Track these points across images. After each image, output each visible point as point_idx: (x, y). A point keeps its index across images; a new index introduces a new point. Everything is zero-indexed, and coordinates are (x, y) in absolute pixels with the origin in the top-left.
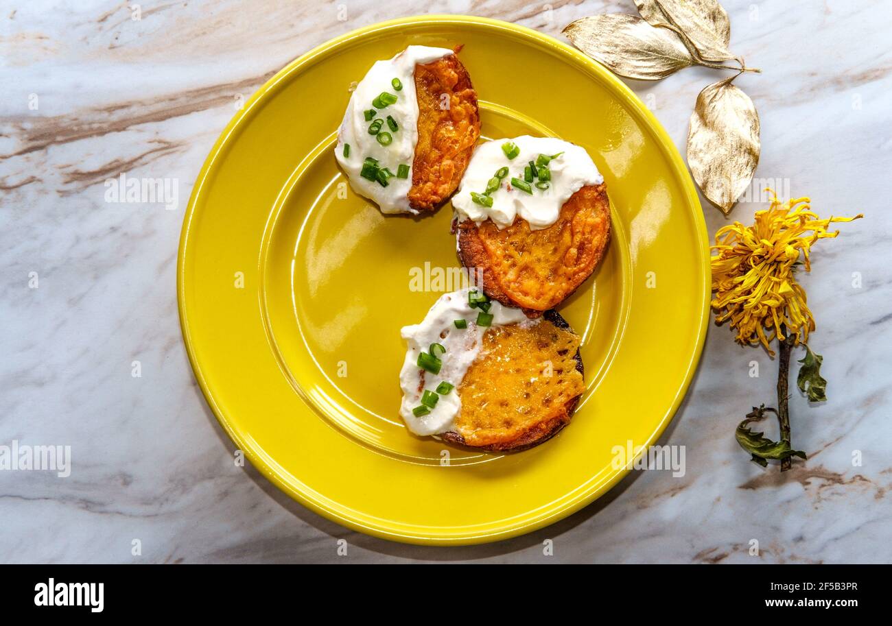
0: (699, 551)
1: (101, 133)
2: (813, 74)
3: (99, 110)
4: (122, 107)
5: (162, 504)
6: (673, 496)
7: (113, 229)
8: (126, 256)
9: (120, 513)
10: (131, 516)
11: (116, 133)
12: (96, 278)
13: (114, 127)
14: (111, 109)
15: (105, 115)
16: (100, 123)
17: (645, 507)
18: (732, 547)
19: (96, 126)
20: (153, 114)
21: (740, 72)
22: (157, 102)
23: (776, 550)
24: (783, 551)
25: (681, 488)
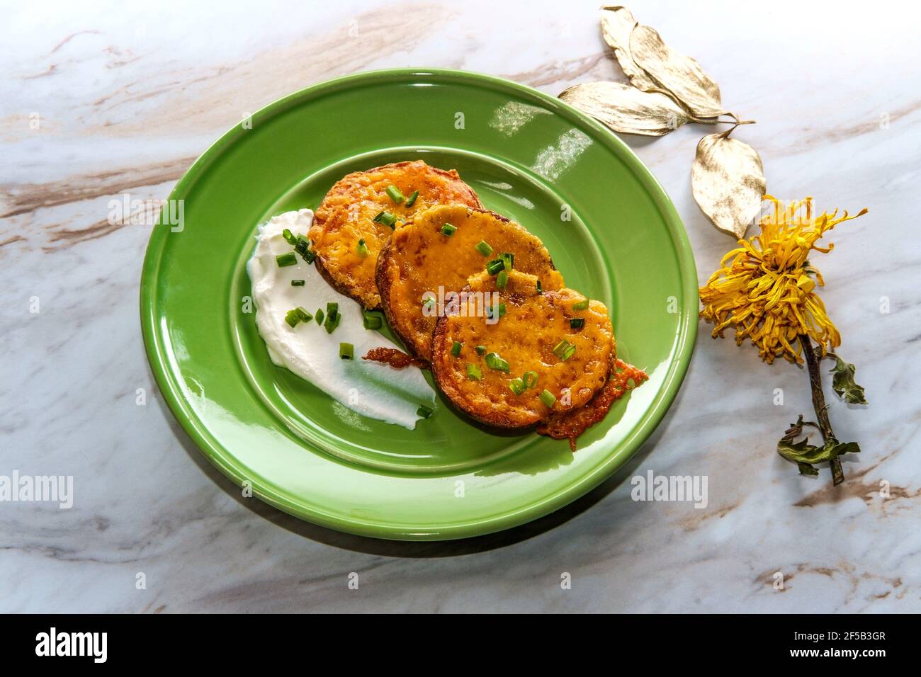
0: (759, 573)
1: (93, 196)
2: (806, 130)
3: (92, 177)
4: (116, 174)
5: (143, 548)
6: (722, 516)
7: (101, 281)
8: (113, 305)
9: (93, 560)
10: (106, 562)
11: (108, 196)
12: (79, 326)
13: (106, 191)
14: (103, 176)
15: (98, 181)
16: (91, 188)
17: (693, 530)
18: (795, 567)
19: (87, 191)
20: (148, 179)
21: (735, 125)
22: (153, 169)
23: (846, 569)
24: (854, 569)
25: (730, 508)
